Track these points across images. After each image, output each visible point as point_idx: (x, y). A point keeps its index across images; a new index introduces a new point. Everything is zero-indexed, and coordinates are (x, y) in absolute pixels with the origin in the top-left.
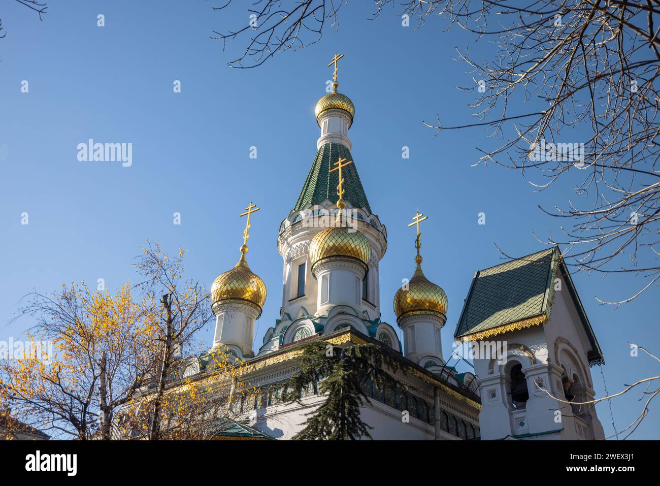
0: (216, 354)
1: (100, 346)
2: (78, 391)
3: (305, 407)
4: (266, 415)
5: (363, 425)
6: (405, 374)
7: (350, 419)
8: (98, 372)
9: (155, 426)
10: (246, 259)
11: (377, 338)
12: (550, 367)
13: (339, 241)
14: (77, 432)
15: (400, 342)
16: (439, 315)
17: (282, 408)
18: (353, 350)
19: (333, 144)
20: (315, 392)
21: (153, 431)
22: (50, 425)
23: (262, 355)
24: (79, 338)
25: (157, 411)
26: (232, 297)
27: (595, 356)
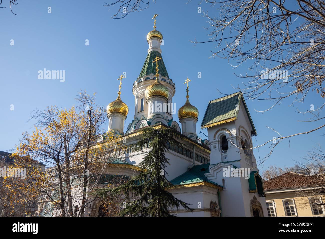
0: (109, 134)
1: (63, 130)
2: (56, 148)
3: (144, 152)
4: (129, 156)
5: (166, 159)
6: (182, 140)
7: (161, 157)
8: (63, 140)
9: (86, 160)
10: (120, 96)
11: (171, 127)
12: (237, 137)
13: (156, 90)
14: (56, 163)
15: (180, 128)
16: (195, 118)
17: (135, 153)
18: (162, 131)
19: (154, 51)
20: (148, 147)
21: (86, 162)
22: (46, 160)
23: (127, 134)
24: (55, 127)
25: (87, 154)
26: (115, 112)
27: (254, 133)
